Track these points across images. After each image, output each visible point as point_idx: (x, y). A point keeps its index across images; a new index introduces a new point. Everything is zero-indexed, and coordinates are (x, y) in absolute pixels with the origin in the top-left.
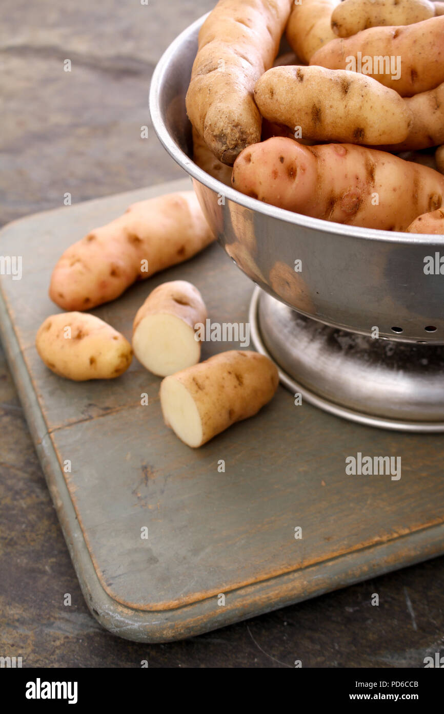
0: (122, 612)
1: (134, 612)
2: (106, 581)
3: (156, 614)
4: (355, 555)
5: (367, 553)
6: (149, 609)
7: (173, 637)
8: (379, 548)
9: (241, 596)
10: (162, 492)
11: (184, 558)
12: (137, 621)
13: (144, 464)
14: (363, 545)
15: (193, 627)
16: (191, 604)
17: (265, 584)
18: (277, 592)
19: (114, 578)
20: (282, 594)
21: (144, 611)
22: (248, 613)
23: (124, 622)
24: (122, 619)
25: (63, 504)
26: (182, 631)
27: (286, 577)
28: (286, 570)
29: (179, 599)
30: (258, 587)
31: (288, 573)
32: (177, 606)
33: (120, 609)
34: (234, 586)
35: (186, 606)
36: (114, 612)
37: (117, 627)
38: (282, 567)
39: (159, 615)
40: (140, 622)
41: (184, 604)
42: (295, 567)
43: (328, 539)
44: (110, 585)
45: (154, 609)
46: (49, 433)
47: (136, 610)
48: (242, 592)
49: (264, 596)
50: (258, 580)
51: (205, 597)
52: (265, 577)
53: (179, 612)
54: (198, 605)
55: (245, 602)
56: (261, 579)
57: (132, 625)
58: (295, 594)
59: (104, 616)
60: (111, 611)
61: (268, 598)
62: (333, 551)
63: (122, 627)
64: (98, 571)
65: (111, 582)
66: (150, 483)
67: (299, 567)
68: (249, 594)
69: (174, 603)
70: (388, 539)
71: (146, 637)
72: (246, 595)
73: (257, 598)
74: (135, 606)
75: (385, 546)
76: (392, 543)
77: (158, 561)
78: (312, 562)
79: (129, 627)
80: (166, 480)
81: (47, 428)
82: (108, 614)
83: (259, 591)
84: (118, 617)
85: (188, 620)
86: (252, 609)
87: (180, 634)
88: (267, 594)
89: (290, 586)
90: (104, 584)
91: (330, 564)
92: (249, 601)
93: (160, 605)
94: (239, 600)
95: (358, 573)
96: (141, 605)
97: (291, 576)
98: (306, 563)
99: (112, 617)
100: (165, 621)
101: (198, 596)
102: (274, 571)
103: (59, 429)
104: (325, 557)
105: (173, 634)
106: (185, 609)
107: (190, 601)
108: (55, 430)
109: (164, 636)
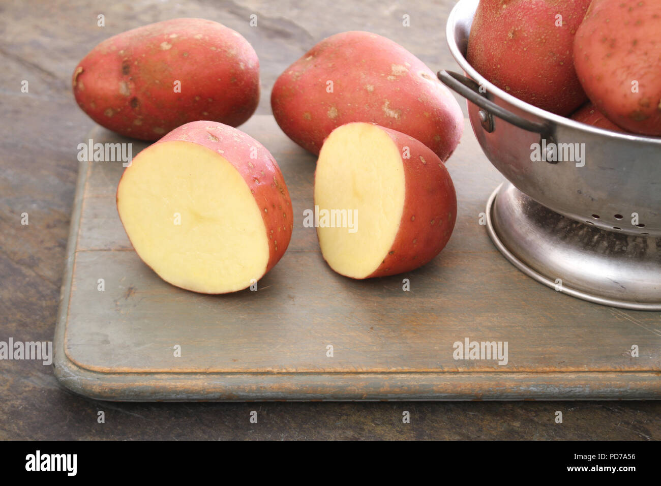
0: (70, 367)
1: (78, 368)
2: (68, 346)
3: (92, 373)
4: (250, 376)
5: (260, 378)
6: (88, 368)
7: (99, 393)
8: (269, 376)
9: (156, 379)
10: (135, 306)
11: (128, 346)
12: (77, 375)
13: (132, 286)
14: (257, 370)
15: (115, 390)
16: (119, 373)
17: (176, 376)
18: (183, 384)
19: (73, 345)
20: (186, 386)
21: (85, 369)
22: (158, 393)
23: (69, 373)
24: (69, 372)
25: (63, 298)
26: (107, 390)
27: (194, 376)
28: (194, 371)
29: (111, 367)
30: (171, 376)
31: (196, 373)
32: (108, 372)
33: (70, 365)
34: (153, 370)
35: (114, 373)
36: (66, 366)
37: (64, 376)
38: (193, 368)
39: (94, 374)
40: (80, 375)
41: (113, 371)
42: (202, 370)
43: (235, 360)
44: (69, 348)
45: (91, 369)
46: (75, 252)
47: (80, 367)
48: (158, 376)
49: (173, 384)
50: (172, 371)
51: (130, 371)
52: (177, 370)
53: (109, 376)
54: (123, 376)
55: (157, 384)
56: (174, 371)
57: (74, 376)
58: (196, 390)
59: (58, 368)
60: (63, 364)
61: (175, 386)
62: (234, 368)
63: (66, 377)
64: (66, 338)
65: (71, 347)
66: (129, 298)
67: (205, 371)
68: (162, 379)
69: (106, 369)
70: (278, 371)
71: (80, 387)
72: (161, 379)
73: (167, 383)
74: (80, 364)
75: (275, 376)
76: (279, 376)
77: (109, 343)
78: (216, 370)
79: (71, 378)
80: (141, 299)
81: (76, 249)
82: (61, 367)
83: (171, 379)
84: (67, 370)
85: (113, 383)
86: (161, 390)
87: (105, 392)
88: (176, 383)
89: (194, 382)
90: (66, 347)
91: (229, 376)
92: (161, 384)
93: (97, 368)
94: (154, 381)
95: (247, 389)
96: (85, 365)
97: (197, 377)
98: (211, 370)
99: (63, 369)
100: (97, 380)
101: (125, 369)
102: (186, 368)
103: (84, 251)
104: (226, 370)
105: (100, 391)
106: (114, 376)
107: (119, 371)
108: (80, 251)
109: (93, 390)
